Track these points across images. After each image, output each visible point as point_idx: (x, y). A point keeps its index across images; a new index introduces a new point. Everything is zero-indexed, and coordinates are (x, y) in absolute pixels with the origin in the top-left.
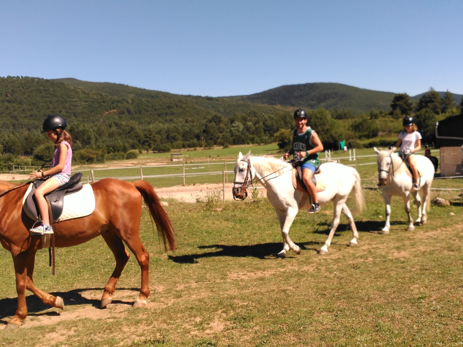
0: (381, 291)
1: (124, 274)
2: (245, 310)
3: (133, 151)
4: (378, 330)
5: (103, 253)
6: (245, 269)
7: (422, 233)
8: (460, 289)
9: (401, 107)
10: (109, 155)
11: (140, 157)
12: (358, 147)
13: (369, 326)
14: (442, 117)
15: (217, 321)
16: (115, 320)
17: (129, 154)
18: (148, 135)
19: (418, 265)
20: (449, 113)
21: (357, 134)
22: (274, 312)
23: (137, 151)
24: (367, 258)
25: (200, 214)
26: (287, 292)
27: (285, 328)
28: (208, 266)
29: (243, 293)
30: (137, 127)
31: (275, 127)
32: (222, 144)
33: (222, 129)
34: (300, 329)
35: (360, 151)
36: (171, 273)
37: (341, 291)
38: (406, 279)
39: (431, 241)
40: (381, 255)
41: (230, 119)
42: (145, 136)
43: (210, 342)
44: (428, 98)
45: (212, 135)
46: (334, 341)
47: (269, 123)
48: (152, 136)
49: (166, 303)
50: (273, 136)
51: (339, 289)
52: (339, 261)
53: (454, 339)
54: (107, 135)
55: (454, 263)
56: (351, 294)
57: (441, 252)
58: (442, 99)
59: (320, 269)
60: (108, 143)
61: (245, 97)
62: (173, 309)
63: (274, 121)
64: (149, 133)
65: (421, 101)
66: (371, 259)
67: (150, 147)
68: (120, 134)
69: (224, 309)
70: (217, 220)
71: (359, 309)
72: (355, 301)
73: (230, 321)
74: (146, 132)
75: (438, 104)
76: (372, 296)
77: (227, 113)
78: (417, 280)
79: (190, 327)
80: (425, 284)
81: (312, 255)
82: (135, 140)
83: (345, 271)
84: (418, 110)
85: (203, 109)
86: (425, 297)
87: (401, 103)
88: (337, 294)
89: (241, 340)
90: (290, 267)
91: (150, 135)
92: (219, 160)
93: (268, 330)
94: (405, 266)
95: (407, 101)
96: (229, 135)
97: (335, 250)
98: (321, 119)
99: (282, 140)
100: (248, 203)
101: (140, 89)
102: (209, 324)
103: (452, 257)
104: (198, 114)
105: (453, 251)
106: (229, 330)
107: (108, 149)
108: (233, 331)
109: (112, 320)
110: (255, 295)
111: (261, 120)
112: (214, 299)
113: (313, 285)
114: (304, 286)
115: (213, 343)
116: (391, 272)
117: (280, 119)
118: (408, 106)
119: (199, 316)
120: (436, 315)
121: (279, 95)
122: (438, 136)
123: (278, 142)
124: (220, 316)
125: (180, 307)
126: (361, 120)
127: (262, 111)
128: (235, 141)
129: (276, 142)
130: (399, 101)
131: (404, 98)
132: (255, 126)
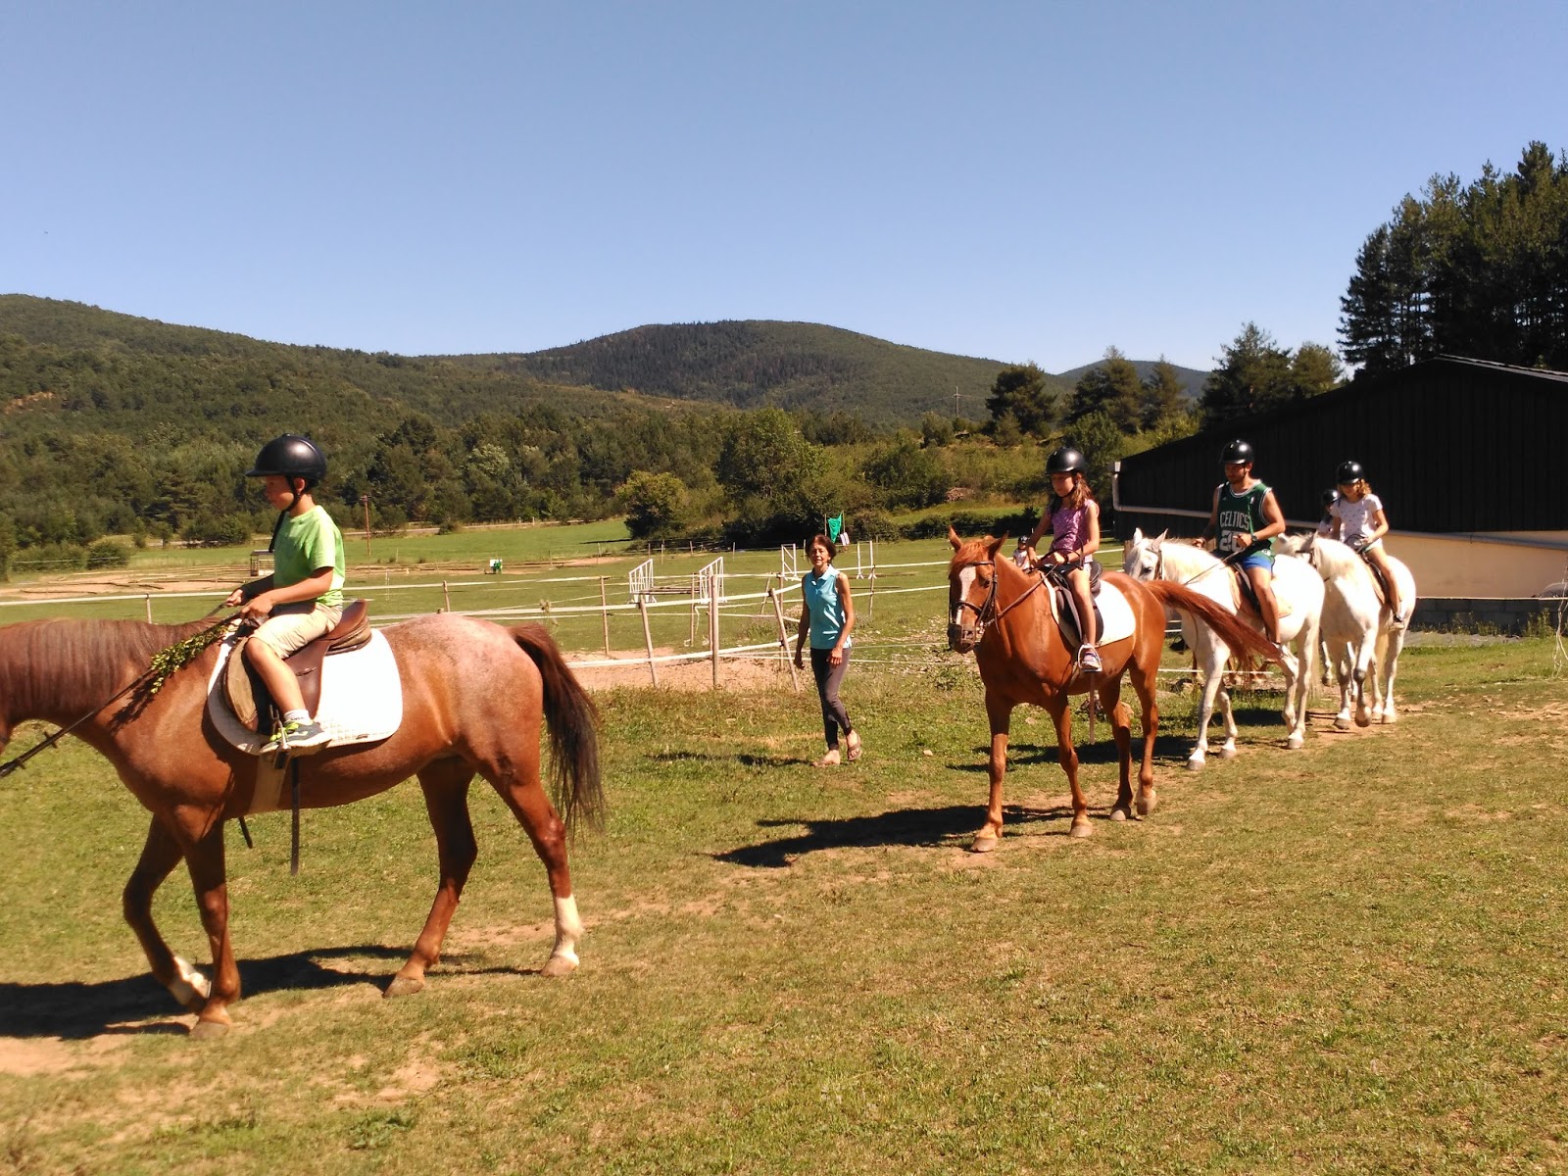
0: (904, 962)
1: (112, 942)
2: (501, 1030)
3: (113, 539)
4: (882, 1063)
5: (33, 880)
6: (504, 916)
8: (1123, 950)
9: (1018, 408)
10: (24, 553)
11: (139, 563)
12: (884, 534)
13: (859, 1056)
14: (1141, 443)
15: (415, 1065)
16: (94, 1075)
17: (98, 549)
18: (168, 486)
19: (1017, 888)
20: (1165, 431)
21: (884, 494)
22: (590, 1031)
23: (125, 540)
24: (874, 873)
26: (633, 975)
27: (618, 1071)
28: (388, 912)
29: (499, 984)
30: (128, 455)
31: (618, 466)
32: (437, 521)
33: (433, 467)
34: (661, 1070)
35: (891, 548)
36: (266, 934)
37: (790, 965)
38: (980, 927)
40: (917, 864)
41: (462, 432)
42: (156, 487)
43: (394, 1116)
44: (1103, 382)
45: (401, 487)
46: (756, 1097)
47: (598, 448)
48: (181, 488)
49: (255, 1020)
50: (611, 494)
51: (784, 962)
52: (793, 883)
53: (1082, 1075)
54: (18, 483)
55: (1119, 881)
56: (817, 975)
58: (1145, 387)
59: (735, 909)
60: (21, 509)
61: (516, 359)
62: (278, 1035)
63: (614, 445)
64: (170, 475)
65: (1082, 392)
66: (885, 875)
67: (175, 526)
68: (66, 480)
69: (437, 1031)
71: (836, 1012)
72: (825, 991)
73: (456, 1060)
74: (161, 474)
75: (1131, 402)
76: (877, 976)
77: (453, 412)
78: (1010, 930)
79: (331, 1083)
80: (1029, 941)
81: (713, 869)
82: (121, 502)
83: (809, 911)
84: (1072, 419)
85: (368, 397)
86: (1024, 973)
87: (1017, 395)
88: (778, 975)
89: (489, 1109)
90: (644, 906)
91: (176, 484)
92: (425, 573)
93: (569, 1077)
94: (979, 892)
95: (1038, 390)
96: (458, 486)
98: (769, 442)
99: (641, 509)
101: (143, 321)
102: (390, 1072)
103: (1116, 866)
104: (350, 413)
105: (1121, 847)
106: (454, 1084)
107: (19, 533)
108: (464, 1088)
109: (82, 1075)
111: (570, 438)
112: (405, 1003)
113: (709, 953)
114: (683, 957)
115: (404, 1118)
116: (938, 910)
117: (636, 437)
118: (1040, 405)
119: (360, 1053)
120: (1044, 1017)
121: (631, 358)
122: (1121, 503)
123: (628, 516)
124: (426, 1051)
125: (299, 1029)
126: (894, 447)
127: (574, 410)
128: (481, 510)
129: (620, 513)
130: (1011, 389)
131: (1030, 382)
132: (551, 459)
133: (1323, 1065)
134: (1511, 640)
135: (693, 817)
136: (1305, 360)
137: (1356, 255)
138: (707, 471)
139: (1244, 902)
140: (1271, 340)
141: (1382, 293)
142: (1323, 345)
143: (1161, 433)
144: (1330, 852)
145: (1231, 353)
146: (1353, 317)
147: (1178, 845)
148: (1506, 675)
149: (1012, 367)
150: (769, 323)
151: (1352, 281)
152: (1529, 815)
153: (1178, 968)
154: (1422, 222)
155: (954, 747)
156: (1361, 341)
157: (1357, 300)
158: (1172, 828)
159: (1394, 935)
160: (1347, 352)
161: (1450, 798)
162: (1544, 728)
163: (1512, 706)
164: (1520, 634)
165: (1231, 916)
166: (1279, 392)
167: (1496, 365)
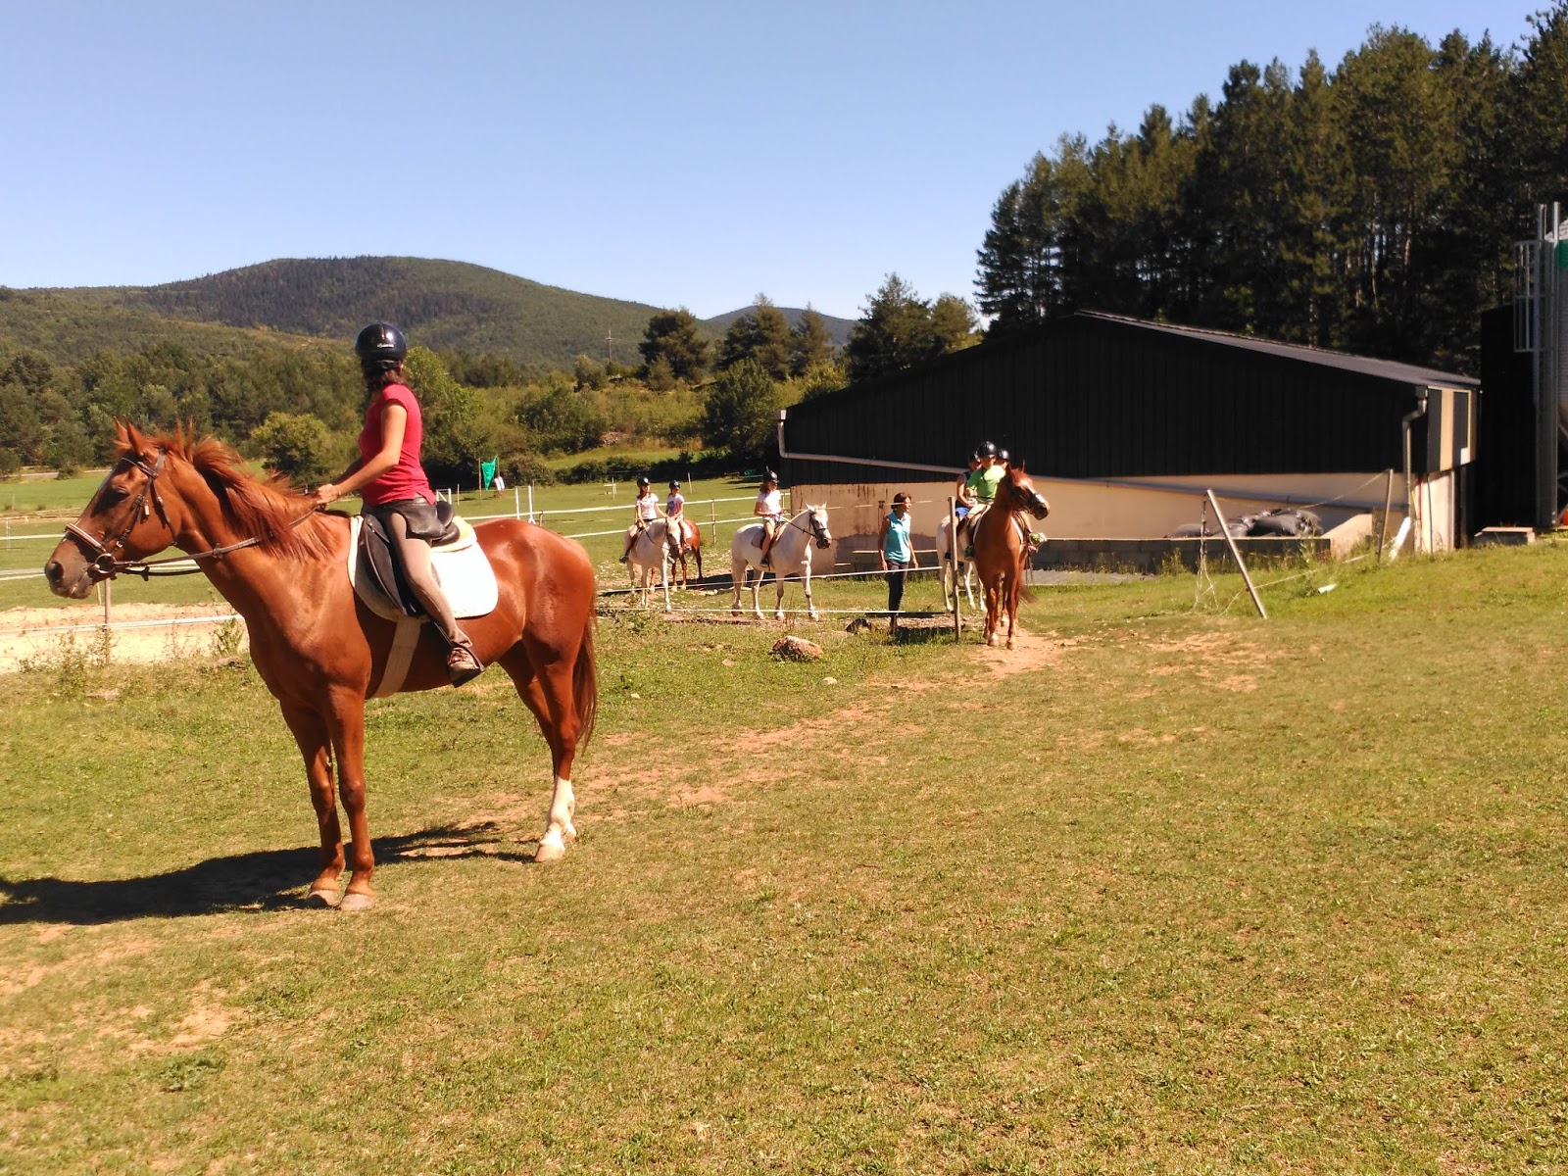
0: (660, 892)
2: (282, 975)
4: (663, 983)
7: (752, 735)
8: (858, 870)
9: (671, 353)
12: (540, 479)
13: (639, 978)
14: (794, 391)
15: (202, 1012)
19: (748, 820)
20: (814, 378)
21: (538, 438)
22: (370, 972)
24: (609, 812)
25: (43, 710)
26: (397, 917)
27: (411, 1006)
31: (253, 406)
32: (55, 465)
33: (50, 408)
34: (454, 1002)
35: (549, 493)
37: (550, 901)
38: (722, 856)
39: (778, 755)
40: (648, 801)
41: (81, 370)
43: (200, 1059)
44: (751, 327)
45: (15, 429)
46: (552, 1021)
47: (231, 389)
49: (19, 978)
50: (247, 436)
51: (544, 898)
53: (850, 982)
55: (841, 810)
56: (579, 908)
57: (804, 782)
58: (793, 335)
61: (136, 292)
62: (50, 991)
63: (248, 384)
65: (732, 339)
66: (621, 813)
69: (218, 978)
70: (111, 729)
71: (606, 940)
72: (593, 922)
73: (244, 1005)
75: (780, 350)
76: (637, 906)
77: (68, 349)
78: (751, 858)
79: (121, 1033)
80: (772, 867)
84: (724, 365)
86: (775, 896)
87: (670, 340)
88: (541, 910)
89: (292, 1047)
92: (47, 521)
93: (365, 1015)
94: (714, 825)
95: (690, 335)
96: (78, 428)
97: (515, 797)
99: (280, 451)
100: (211, 669)
102: (180, 1020)
103: (836, 795)
105: (836, 778)
106: (248, 1027)
108: (259, 1030)
110: (301, 933)
111: (199, 379)
112: (174, 955)
113: (469, 894)
114: (443, 899)
115: (211, 1061)
116: (680, 844)
117: (271, 376)
118: (693, 351)
119: (143, 1003)
120: (804, 934)
121: (263, 294)
122: (787, 450)
123: (265, 460)
124: (210, 998)
125: (70, 985)
126: (547, 391)
127: (201, 347)
128: (103, 454)
129: (257, 456)
130: (664, 333)
131: (682, 326)
132: (179, 399)
133: (1059, 962)
134: (1147, 578)
135: (415, 767)
136: (943, 311)
137: (991, 209)
138: (352, 413)
139: (956, 823)
140: (913, 291)
141: (1016, 247)
142: (959, 296)
143: (810, 380)
144: (1024, 776)
145: (875, 303)
146: (989, 270)
147: (887, 774)
148: (1148, 611)
149: (664, 312)
150: (410, 260)
151: (988, 235)
152: (1192, 737)
153: (912, 884)
154: (1051, 179)
155: (659, 690)
156: (996, 294)
157: (992, 253)
158: (877, 759)
159: (1098, 846)
160: (983, 304)
161: (1119, 724)
162: (1189, 658)
163: (1157, 639)
164: (1155, 573)
165: (949, 836)
166: (920, 341)
167: (1130, 320)
